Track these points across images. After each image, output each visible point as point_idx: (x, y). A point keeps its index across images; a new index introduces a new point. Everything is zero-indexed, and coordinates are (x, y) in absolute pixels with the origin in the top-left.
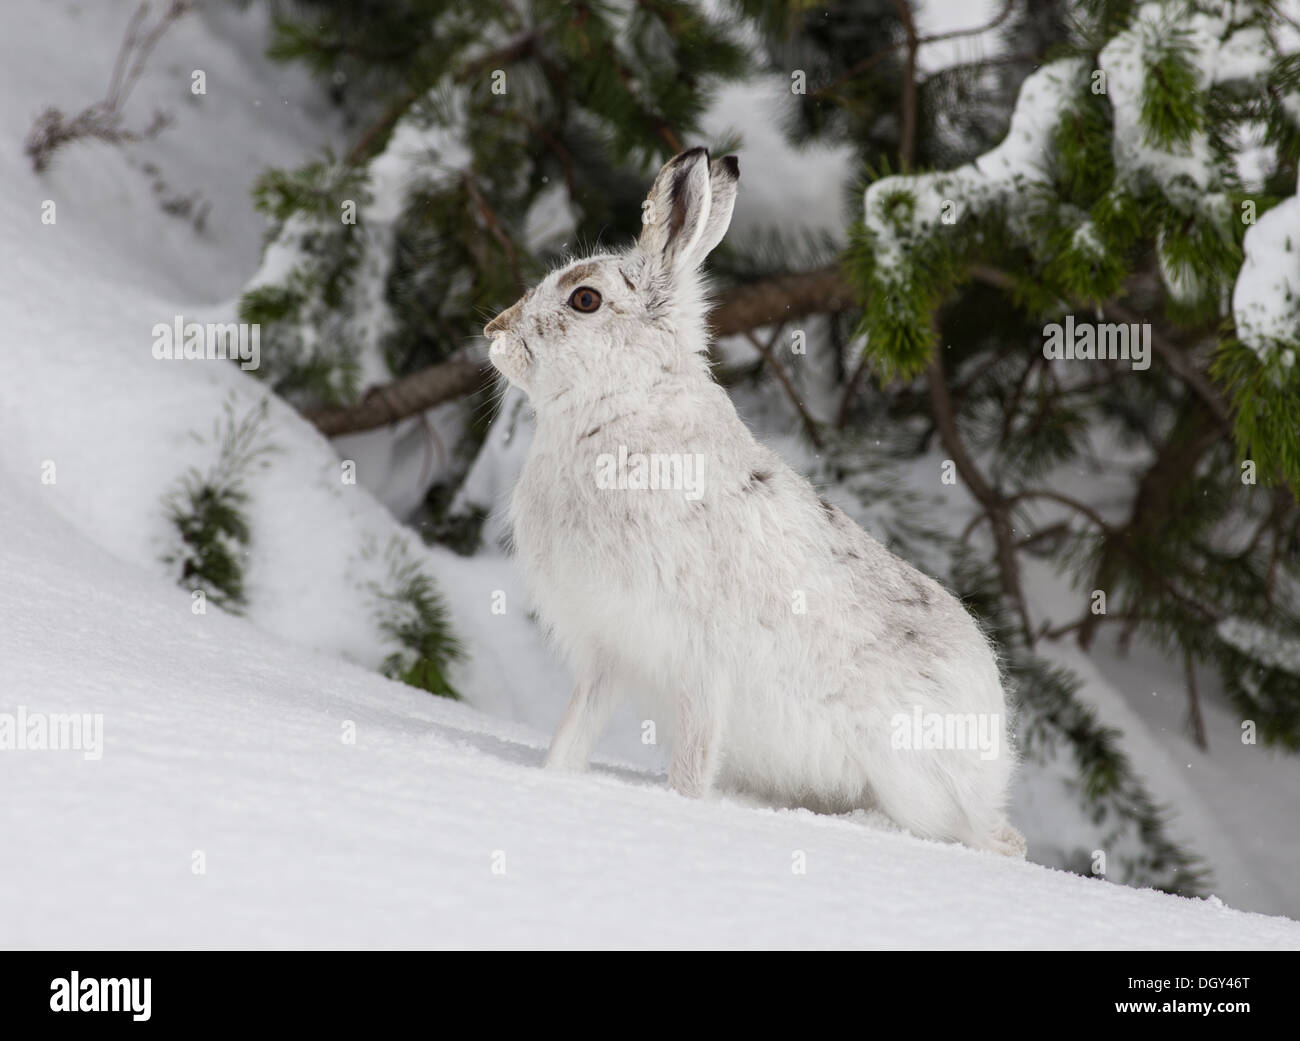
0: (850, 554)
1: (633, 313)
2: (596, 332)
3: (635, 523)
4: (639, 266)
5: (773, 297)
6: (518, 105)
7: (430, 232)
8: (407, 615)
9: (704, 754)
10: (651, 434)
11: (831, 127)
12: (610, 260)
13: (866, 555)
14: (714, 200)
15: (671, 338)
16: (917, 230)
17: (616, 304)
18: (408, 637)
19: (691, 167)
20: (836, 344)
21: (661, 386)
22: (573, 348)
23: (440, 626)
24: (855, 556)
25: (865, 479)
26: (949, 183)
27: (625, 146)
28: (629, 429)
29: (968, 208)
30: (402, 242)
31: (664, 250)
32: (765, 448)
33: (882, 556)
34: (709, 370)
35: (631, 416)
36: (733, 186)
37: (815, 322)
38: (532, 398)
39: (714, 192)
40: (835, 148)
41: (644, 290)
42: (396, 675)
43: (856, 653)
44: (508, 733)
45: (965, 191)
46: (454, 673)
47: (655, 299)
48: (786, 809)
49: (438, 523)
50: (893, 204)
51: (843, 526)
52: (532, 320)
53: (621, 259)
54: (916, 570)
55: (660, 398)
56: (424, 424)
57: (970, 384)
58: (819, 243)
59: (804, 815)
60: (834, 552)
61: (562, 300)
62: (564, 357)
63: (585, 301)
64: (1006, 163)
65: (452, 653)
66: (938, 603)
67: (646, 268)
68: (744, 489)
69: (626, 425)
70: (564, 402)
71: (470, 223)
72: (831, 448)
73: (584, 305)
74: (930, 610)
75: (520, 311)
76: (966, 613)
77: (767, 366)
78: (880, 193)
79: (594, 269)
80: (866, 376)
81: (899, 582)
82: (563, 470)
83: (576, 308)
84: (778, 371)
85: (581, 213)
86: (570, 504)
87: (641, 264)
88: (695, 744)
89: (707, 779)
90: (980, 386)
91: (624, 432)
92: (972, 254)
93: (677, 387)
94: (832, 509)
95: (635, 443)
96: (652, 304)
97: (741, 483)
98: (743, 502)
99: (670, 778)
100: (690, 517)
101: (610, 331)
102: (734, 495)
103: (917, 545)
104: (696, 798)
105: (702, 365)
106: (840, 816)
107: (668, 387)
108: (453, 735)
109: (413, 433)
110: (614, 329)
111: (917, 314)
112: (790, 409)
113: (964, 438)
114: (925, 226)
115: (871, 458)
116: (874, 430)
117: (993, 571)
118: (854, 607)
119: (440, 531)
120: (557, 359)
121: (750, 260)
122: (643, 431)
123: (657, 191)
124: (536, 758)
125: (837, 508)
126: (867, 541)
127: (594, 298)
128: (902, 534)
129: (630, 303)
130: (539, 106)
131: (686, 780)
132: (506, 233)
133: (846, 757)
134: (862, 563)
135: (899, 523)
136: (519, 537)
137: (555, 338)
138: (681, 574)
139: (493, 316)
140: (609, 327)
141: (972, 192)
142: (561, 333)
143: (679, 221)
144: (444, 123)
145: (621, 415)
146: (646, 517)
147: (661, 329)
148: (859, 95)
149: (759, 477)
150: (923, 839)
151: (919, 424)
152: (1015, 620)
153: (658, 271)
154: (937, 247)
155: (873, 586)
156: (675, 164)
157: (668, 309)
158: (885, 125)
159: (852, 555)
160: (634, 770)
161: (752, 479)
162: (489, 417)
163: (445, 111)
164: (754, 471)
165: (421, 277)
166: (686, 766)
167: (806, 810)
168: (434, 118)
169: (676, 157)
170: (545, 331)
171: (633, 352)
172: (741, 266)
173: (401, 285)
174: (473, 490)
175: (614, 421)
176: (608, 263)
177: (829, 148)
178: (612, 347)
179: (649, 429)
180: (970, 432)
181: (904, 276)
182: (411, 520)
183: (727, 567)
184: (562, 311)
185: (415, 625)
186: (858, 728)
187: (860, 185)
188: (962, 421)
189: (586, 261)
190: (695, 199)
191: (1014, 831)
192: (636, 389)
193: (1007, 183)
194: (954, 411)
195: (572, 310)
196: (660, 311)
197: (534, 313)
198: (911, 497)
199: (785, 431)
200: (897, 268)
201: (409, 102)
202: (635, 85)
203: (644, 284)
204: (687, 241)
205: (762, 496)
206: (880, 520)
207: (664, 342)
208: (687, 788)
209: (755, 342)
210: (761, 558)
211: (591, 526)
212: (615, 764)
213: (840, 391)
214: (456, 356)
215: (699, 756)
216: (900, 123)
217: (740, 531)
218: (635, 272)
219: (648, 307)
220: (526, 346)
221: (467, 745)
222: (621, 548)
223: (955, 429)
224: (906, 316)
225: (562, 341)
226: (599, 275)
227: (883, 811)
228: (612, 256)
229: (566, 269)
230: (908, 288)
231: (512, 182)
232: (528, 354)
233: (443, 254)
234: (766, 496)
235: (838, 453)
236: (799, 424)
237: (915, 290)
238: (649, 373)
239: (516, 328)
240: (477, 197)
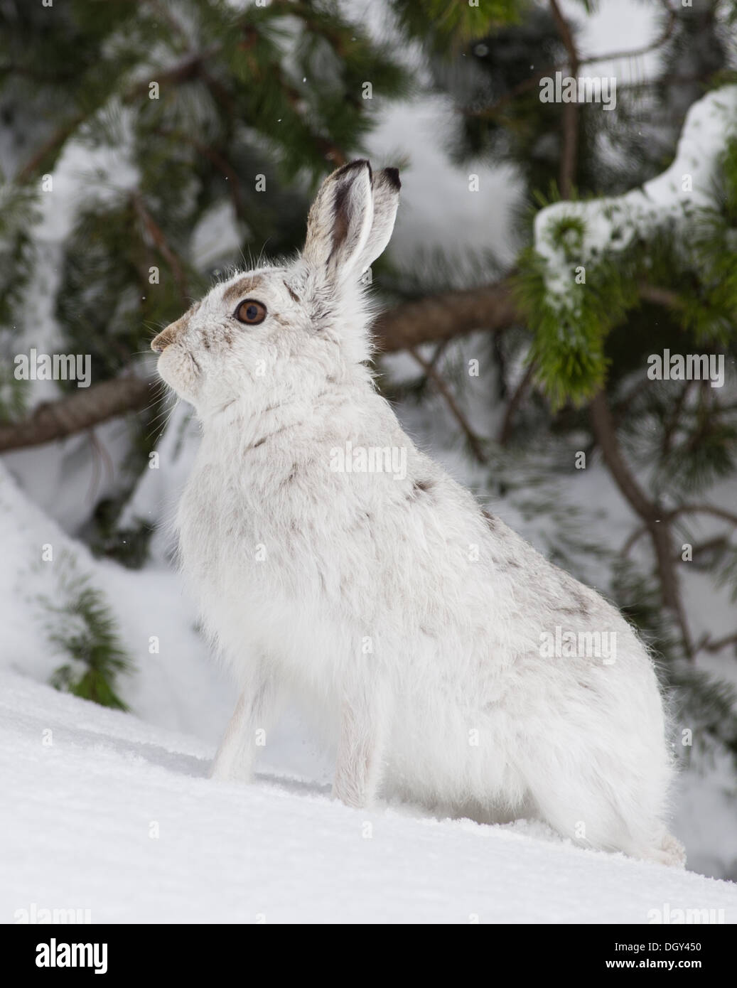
0: (510, 563)
1: (299, 324)
2: (262, 344)
3: (301, 532)
4: (303, 278)
5: (437, 315)
6: (185, 126)
7: (99, 250)
8: (76, 628)
9: (367, 763)
10: (316, 445)
11: (493, 147)
12: (274, 272)
13: (526, 564)
14: (376, 211)
15: (336, 349)
16: (587, 255)
17: (281, 316)
18: (77, 649)
19: (353, 179)
20: (498, 360)
21: (327, 396)
22: (240, 360)
23: (108, 638)
24: (516, 566)
25: (527, 494)
26: (617, 209)
27: (293, 167)
28: (294, 439)
29: (637, 234)
30: (72, 260)
31: (328, 262)
32: (426, 458)
33: (541, 566)
34: (373, 381)
35: (296, 428)
36: (395, 198)
37: (478, 339)
38: (199, 410)
39: (376, 204)
40: (497, 166)
41: (308, 301)
42: (65, 687)
43: (517, 660)
44: (176, 745)
45: (633, 215)
46: (122, 685)
47: (320, 310)
48: (449, 819)
49: (107, 536)
50: (563, 229)
51: (503, 535)
52: (198, 333)
53: (285, 271)
54: (575, 580)
55: (325, 409)
56: (92, 441)
57: (631, 398)
58: (482, 261)
59: (467, 825)
60: (495, 561)
61: (227, 312)
62: (232, 370)
63: (251, 313)
64: (674, 189)
65: (120, 665)
66: (597, 612)
67: (311, 279)
68: (408, 498)
69: (292, 435)
70: (230, 413)
71: (136, 241)
72: (494, 463)
73: (249, 318)
74: (588, 619)
75: (186, 324)
76: (625, 621)
77: (430, 382)
78: (550, 220)
79: (258, 282)
80: (528, 393)
81: (558, 592)
82: (230, 480)
83: (241, 320)
84: (442, 387)
85: (246, 231)
86: (237, 513)
87: (306, 276)
88: (358, 754)
89: (370, 789)
90: (640, 402)
91: (290, 442)
92: (640, 276)
93: (343, 397)
94: (492, 518)
95: (300, 453)
96: (316, 315)
97: (405, 493)
98: (406, 510)
99: (334, 787)
100: (354, 527)
101: (276, 342)
102: (398, 504)
103: (579, 558)
104: (362, 807)
105: (366, 375)
106: (503, 826)
107: (333, 398)
108: (122, 746)
109: (81, 449)
110: (279, 341)
111: (588, 340)
112: (453, 424)
113: (625, 454)
114: (594, 252)
115: (534, 473)
116: (536, 445)
117: (653, 585)
118: (514, 615)
119: (108, 545)
120: (224, 371)
121: (416, 280)
122: (309, 442)
123: (320, 204)
124: (202, 769)
125: (498, 518)
126: (527, 550)
127: (260, 310)
128: (563, 548)
129: (295, 314)
130: (206, 126)
131: (350, 790)
132: (172, 251)
133: (507, 764)
134: (522, 572)
135: (561, 537)
136: (185, 546)
137: (222, 351)
138: (345, 583)
139: (159, 330)
140: (274, 339)
141: (640, 217)
142: (227, 345)
143: (342, 234)
144: (112, 143)
145: (287, 425)
146: (311, 527)
147: (326, 340)
148: (521, 114)
149: (422, 486)
150: (584, 849)
151: (580, 439)
152: (675, 633)
153: (321, 283)
154: (607, 272)
155: (532, 593)
156: (337, 177)
157: (331, 320)
158: (547, 144)
159: (513, 564)
160: (300, 780)
161: (415, 488)
162: (157, 434)
163: (113, 131)
164: (417, 481)
165: (90, 294)
166: (349, 776)
167: (469, 820)
168: (102, 138)
169: (338, 170)
170: (211, 344)
171: (297, 363)
172: (405, 285)
173: (69, 302)
174: (141, 505)
175: (280, 431)
176: (273, 276)
177: (490, 167)
178: (277, 358)
179: (313, 439)
180: (630, 448)
181: (575, 300)
182: (81, 534)
183: (390, 575)
184: (228, 324)
185: (84, 638)
186: (519, 736)
187: (529, 210)
188: (623, 437)
189: (250, 274)
190: (357, 211)
191: (674, 840)
192: (301, 399)
193: (674, 208)
194: (615, 425)
195: (237, 322)
196: (325, 322)
197: (200, 327)
198: (572, 511)
199: (447, 446)
200: (568, 294)
201: (77, 123)
202: (303, 107)
203: (309, 295)
204: (350, 252)
205: (425, 505)
206: (542, 534)
207: (329, 352)
208: (351, 797)
209: (418, 358)
210: (423, 566)
211: (257, 535)
212: (280, 774)
213: (502, 408)
214: (124, 373)
215: (362, 765)
216: (561, 143)
217: (404, 540)
218: (300, 284)
219: (312, 318)
220: (193, 359)
221: (135, 756)
222: (286, 557)
223: (615, 445)
224: (578, 343)
225: (229, 354)
226: (264, 287)
227: (543, 821)
228: (276, 268)
229: (231, 282)
230: (578, 314)
231: (178, 201)
232: (195, 367)
233: (111, 272)
234: (430, 505)
235: (500, 468)
236: (462, 439)
237: (586, 316)
238: (314, 384)
239: (183, 341)
240: (144, 216)
